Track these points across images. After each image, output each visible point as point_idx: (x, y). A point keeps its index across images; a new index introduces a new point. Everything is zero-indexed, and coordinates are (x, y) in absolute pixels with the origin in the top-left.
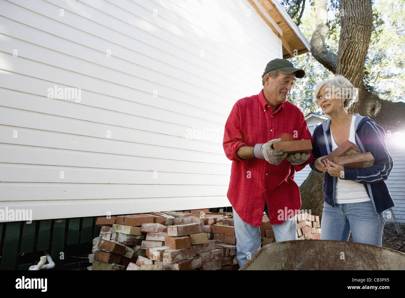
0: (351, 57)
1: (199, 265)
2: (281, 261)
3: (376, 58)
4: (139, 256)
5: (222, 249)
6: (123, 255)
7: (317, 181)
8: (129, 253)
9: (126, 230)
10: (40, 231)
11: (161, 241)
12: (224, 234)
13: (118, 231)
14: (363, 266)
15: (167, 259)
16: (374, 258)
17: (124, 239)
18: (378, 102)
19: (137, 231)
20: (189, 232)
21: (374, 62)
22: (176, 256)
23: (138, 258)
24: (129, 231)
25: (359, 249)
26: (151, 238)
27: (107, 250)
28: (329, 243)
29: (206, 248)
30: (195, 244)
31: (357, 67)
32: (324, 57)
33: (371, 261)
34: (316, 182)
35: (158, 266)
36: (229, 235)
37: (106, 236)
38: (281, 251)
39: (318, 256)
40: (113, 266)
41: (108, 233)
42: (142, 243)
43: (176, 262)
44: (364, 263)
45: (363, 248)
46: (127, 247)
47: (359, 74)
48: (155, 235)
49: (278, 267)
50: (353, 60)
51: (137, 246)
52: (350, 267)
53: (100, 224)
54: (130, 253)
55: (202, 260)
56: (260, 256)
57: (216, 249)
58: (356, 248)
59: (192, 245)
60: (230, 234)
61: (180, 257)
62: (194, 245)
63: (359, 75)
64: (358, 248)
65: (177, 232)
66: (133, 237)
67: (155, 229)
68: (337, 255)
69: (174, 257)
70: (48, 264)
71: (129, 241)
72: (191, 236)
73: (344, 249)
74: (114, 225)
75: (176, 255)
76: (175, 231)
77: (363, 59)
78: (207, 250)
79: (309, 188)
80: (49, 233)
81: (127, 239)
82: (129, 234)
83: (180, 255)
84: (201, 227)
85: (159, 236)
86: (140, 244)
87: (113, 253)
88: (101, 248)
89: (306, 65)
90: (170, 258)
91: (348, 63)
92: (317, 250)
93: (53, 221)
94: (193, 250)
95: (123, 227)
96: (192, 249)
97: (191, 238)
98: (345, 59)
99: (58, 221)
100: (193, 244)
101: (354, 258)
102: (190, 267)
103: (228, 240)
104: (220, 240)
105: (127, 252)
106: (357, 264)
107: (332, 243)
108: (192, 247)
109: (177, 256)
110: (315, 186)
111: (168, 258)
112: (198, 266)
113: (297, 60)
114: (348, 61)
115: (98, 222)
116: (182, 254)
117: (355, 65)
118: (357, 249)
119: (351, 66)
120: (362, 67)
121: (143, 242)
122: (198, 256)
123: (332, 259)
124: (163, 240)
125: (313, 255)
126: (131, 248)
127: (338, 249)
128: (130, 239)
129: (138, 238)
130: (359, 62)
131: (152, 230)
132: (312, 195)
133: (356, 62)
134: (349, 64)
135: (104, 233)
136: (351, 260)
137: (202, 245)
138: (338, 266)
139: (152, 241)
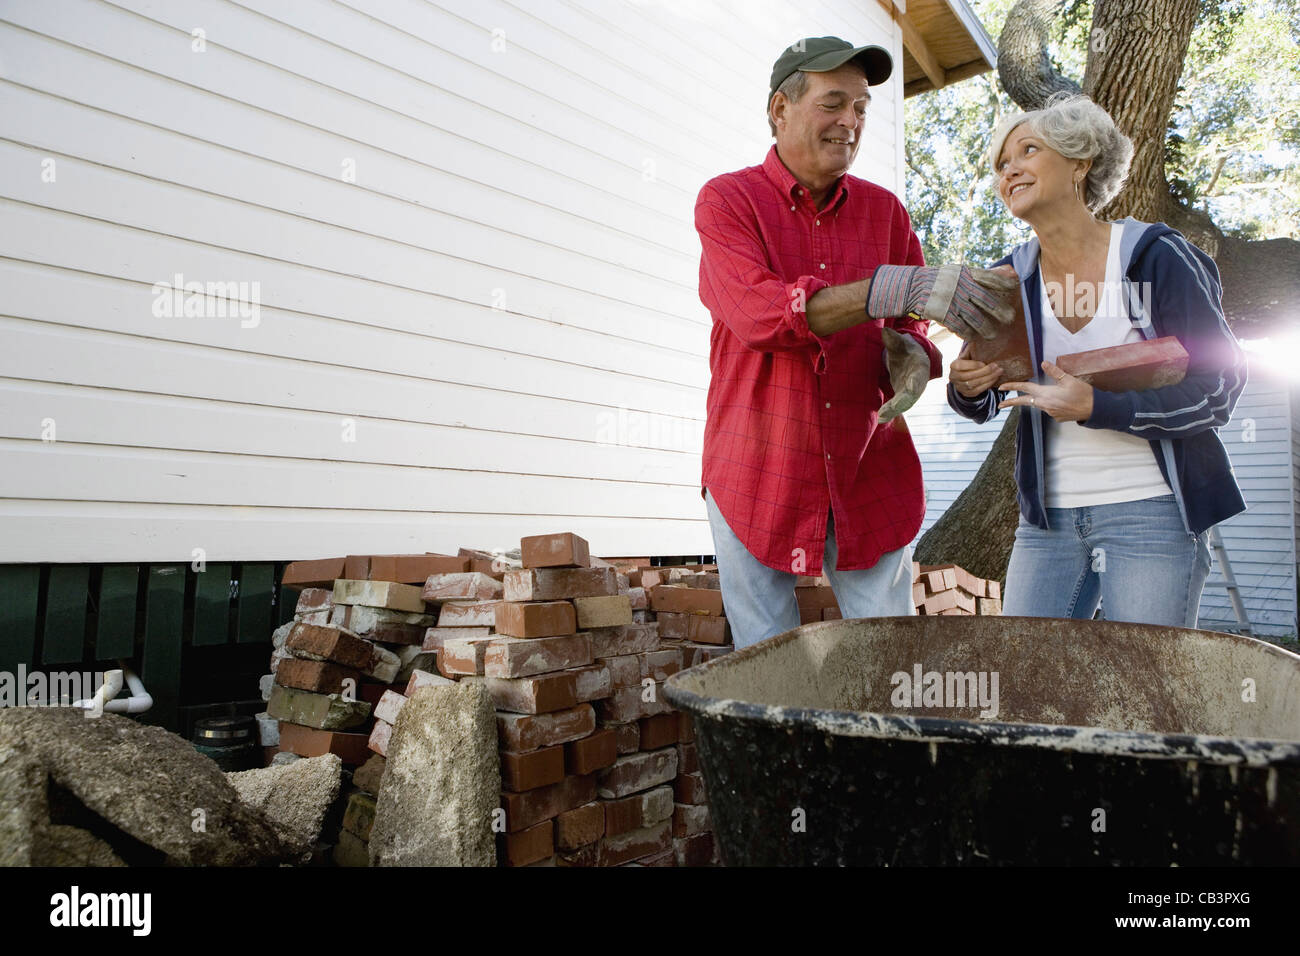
0: (1127, 85)
1: (600, 692)
2: (861, 674)
3: (1216, 114)
4: (416, 672)
5: (681, 653)
6: (363, 668)
7: (1003, 492)
8: (385, 666)
9: (376, 593)
10: (103, 598)
11: (486, 627)
12: (690, 613)
13: (350, 600)
14: (1118, 687)
15: (498, 667)
16: (1154, 662)
17: (369, 621)
18: (1210, 236)
19: (411, 599)
20: (573, 591)
21: (1210, 129)
22: (524, 657)
23: (412, 678)
24: (386, 597)
25: (1110, 640)
26: (453, 619)
27: (315, 654)
28: (1017, 624)
29: (626, 643)
30: (589, 625)
31: (1147, 115)
32: (1041, 92)
33: (1143, 672)
34: (999, 494)
35: (468, 687)
36: (704, 615)
37: (313, 617)
38: (864, 644)
39: (979, 662)
40: (332, 702)
41: (320, 608)
42: (427, 636)
43: (527, 677)
44: (1122, 679)
45: (1123, 634)
46: (376, 648)
47: (1151, 140)
48: (466, 609)
49: (851, 694)
50: (1133, 93)
51: (411, 647)
52: (1076, 690)
53: (295, 581)
54: (389, 665)
55: (612, 677)
56: (790, 644)
57: (660, 650)
58: (1101, 637)
59: (579, 630)
60: (707, 612)
61: (538, 661)
62: (586, 630)
63: (1152, 145)
64: (1105, 635)
65: (531, 586)
66: (398, 618)
67: (465, 591)
68: (1039, 658)
69: (518, 659)
70: (130, 699)
71: (385, 631)
72: (578, 601)
73: (1064, 640)
74: (339, 583)
75: (525, 654)
76: (527, 583)
77: (1166, 92)
78: (629, 651)
79: (977, 512)
80: (133, 605)
81: (378, 622)
82: (384, 605)
83: (539, 656)
84: (612, 579)
85: (478, 610)
86: (419, 640)
87: (334, 662)
88: (295, 649)
89: (984, 136)
90: (505, 661)
91: (1115, 103)
92: (980, 644)
93: (145, 569)
94: (585, 643)
95: (367, 585)
96: (580, 643)
97: (579, 606)
98: (1108, 91)
99: (160, 572)
100: (582, 625)
101: (1092, 666)
102: (571, 693)
103: (702, 628)
104: (677, 631)
105: (380, 664)
106: (1101, 682)
107: (1026, 623)
108: (578, 635)
109: (531, 657)
110: (997, 507)
111: (501, 661)
112: (600, 695)
113: (958, 119)
114: (1117, 96)
115: (288, 578)
116: (549, 652)
117: (1139, 109)
118: (1104, 640)
119: (1125, 113)
120: (1161, 118)
121: (430, 632)
122: (598, 664)
123: (1022, 669)
124: (490, 624)
125: (964, 659)
126: (393, 652)
127: (1045, 641)
128: (386, 623)
129: (414, 620)
130: (1154, 100)
131: (457, 593)
132: (985, 535)
133: (1144, 99)
134: (1118, 107)
135: (309, 609)
136: (1082, 670)
137: (613, 632)
138: (1040, 689)
139: (458, 627)
